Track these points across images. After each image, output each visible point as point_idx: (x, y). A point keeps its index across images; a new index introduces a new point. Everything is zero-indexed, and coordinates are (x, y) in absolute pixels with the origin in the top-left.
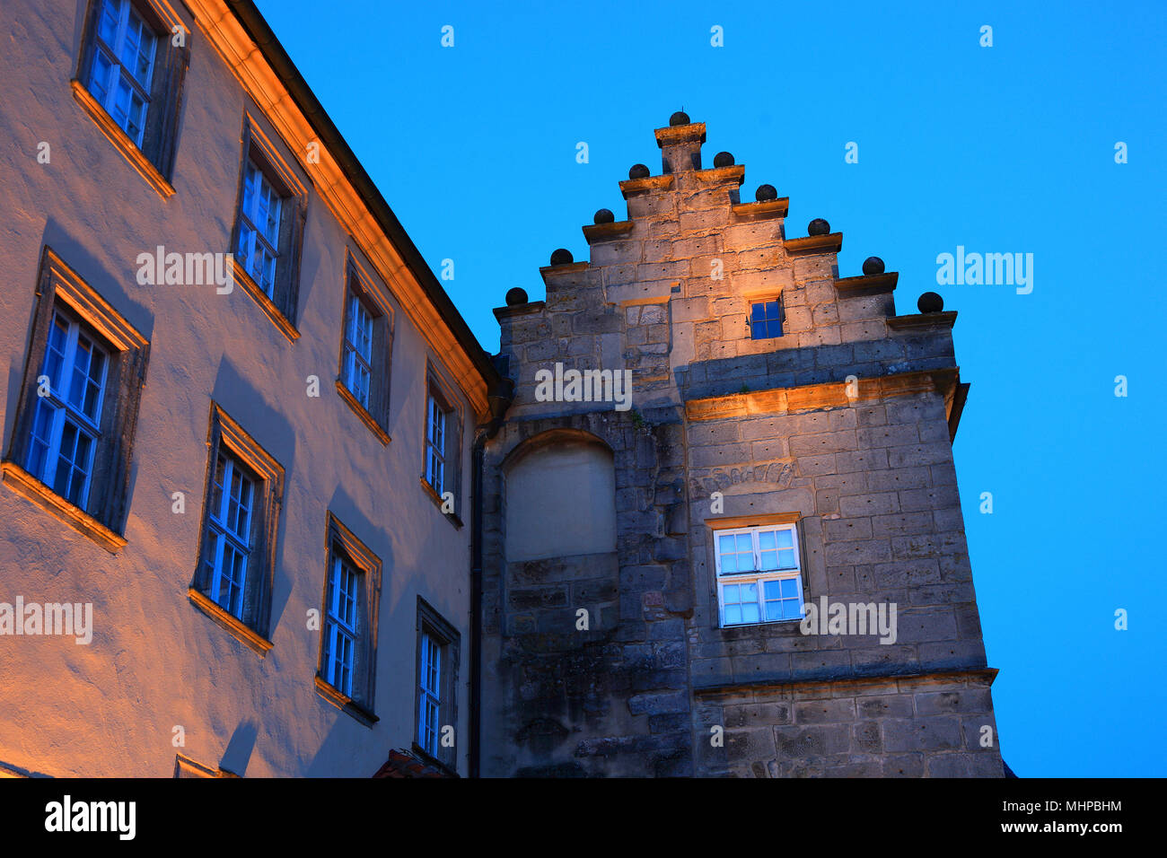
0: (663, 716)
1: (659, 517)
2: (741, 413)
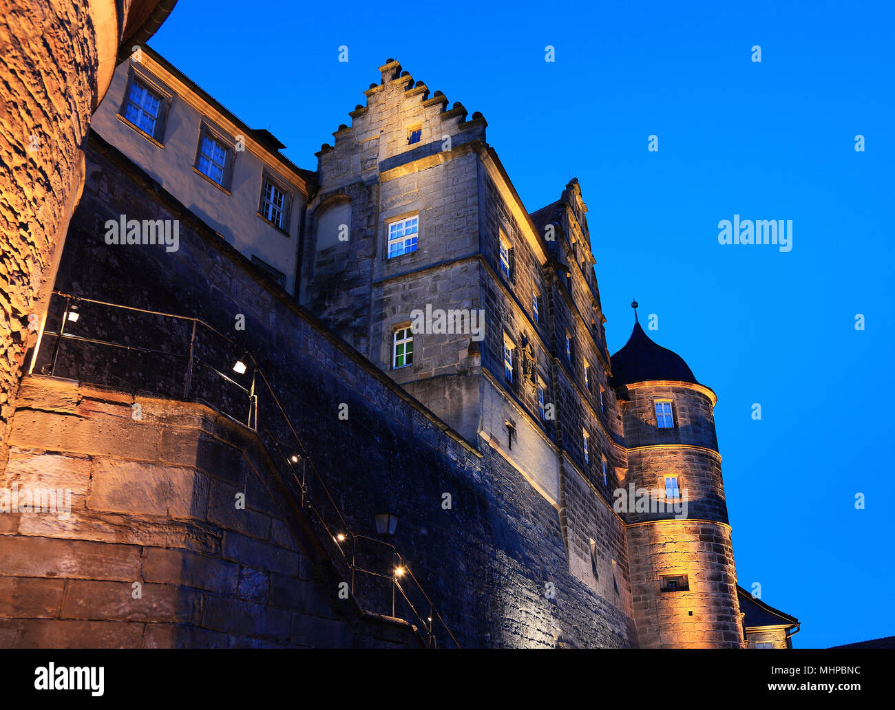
0: (360, 295)
1: (365, 221)
2: (401, 175)
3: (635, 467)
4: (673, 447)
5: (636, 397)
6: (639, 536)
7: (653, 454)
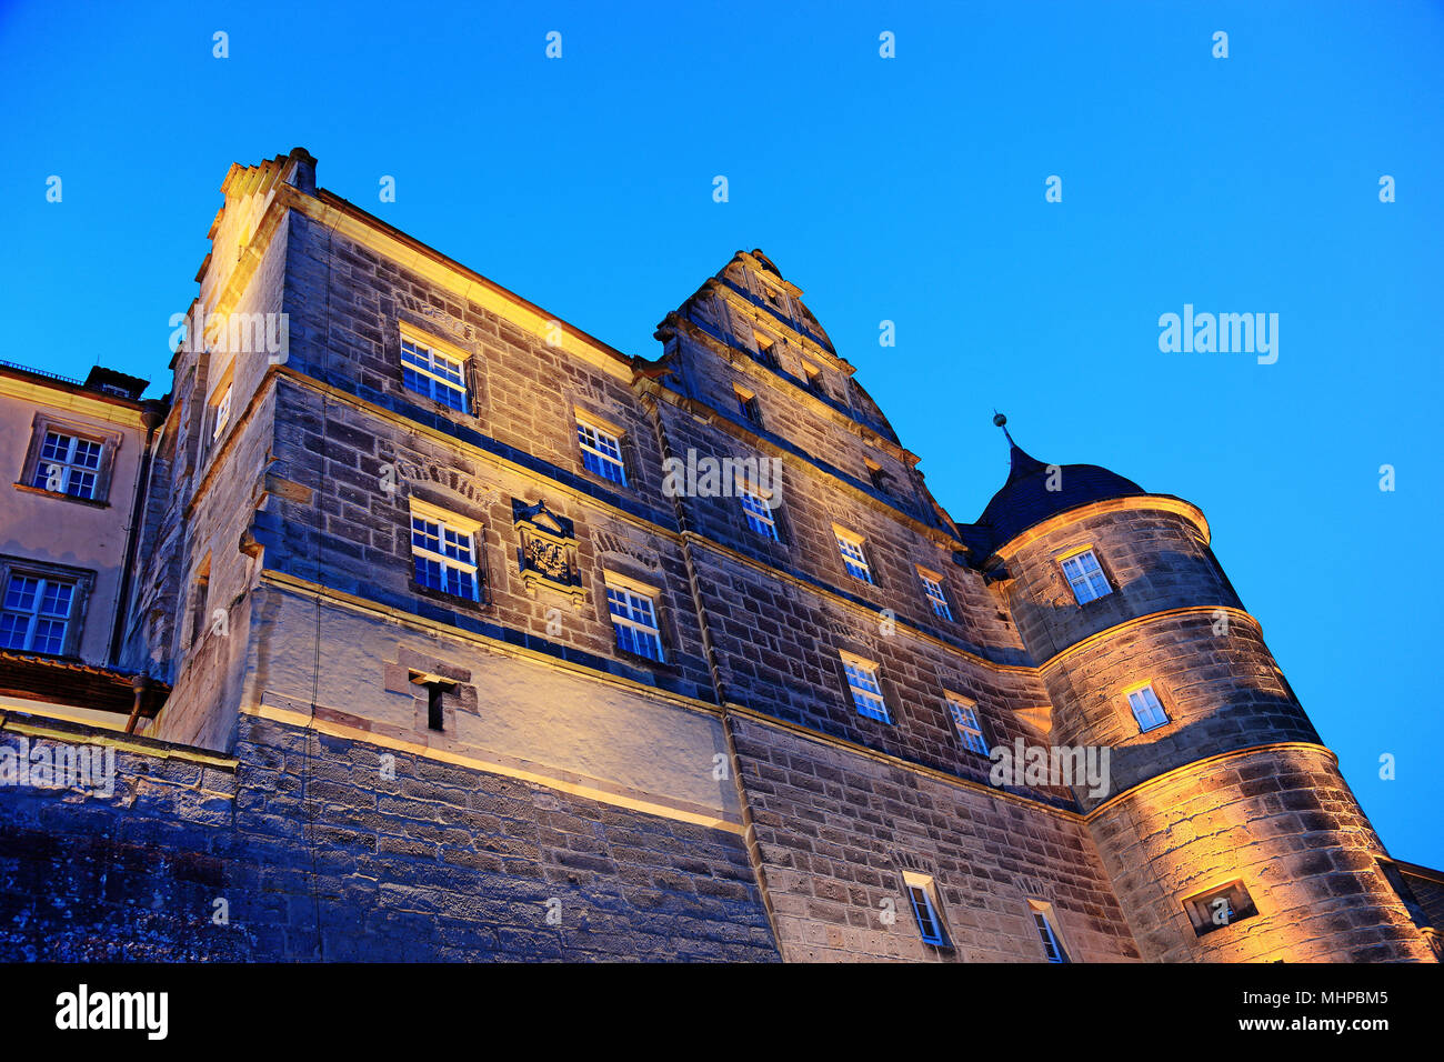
3: (1062, 697)
4: (1122, 630)
5: (1023, 567)
6: (1113, 831)
7: (1087, 659)
